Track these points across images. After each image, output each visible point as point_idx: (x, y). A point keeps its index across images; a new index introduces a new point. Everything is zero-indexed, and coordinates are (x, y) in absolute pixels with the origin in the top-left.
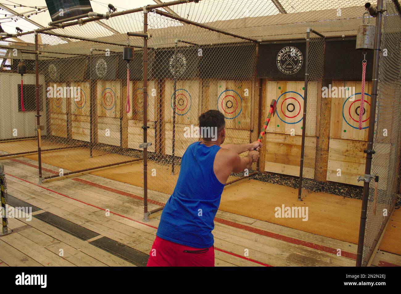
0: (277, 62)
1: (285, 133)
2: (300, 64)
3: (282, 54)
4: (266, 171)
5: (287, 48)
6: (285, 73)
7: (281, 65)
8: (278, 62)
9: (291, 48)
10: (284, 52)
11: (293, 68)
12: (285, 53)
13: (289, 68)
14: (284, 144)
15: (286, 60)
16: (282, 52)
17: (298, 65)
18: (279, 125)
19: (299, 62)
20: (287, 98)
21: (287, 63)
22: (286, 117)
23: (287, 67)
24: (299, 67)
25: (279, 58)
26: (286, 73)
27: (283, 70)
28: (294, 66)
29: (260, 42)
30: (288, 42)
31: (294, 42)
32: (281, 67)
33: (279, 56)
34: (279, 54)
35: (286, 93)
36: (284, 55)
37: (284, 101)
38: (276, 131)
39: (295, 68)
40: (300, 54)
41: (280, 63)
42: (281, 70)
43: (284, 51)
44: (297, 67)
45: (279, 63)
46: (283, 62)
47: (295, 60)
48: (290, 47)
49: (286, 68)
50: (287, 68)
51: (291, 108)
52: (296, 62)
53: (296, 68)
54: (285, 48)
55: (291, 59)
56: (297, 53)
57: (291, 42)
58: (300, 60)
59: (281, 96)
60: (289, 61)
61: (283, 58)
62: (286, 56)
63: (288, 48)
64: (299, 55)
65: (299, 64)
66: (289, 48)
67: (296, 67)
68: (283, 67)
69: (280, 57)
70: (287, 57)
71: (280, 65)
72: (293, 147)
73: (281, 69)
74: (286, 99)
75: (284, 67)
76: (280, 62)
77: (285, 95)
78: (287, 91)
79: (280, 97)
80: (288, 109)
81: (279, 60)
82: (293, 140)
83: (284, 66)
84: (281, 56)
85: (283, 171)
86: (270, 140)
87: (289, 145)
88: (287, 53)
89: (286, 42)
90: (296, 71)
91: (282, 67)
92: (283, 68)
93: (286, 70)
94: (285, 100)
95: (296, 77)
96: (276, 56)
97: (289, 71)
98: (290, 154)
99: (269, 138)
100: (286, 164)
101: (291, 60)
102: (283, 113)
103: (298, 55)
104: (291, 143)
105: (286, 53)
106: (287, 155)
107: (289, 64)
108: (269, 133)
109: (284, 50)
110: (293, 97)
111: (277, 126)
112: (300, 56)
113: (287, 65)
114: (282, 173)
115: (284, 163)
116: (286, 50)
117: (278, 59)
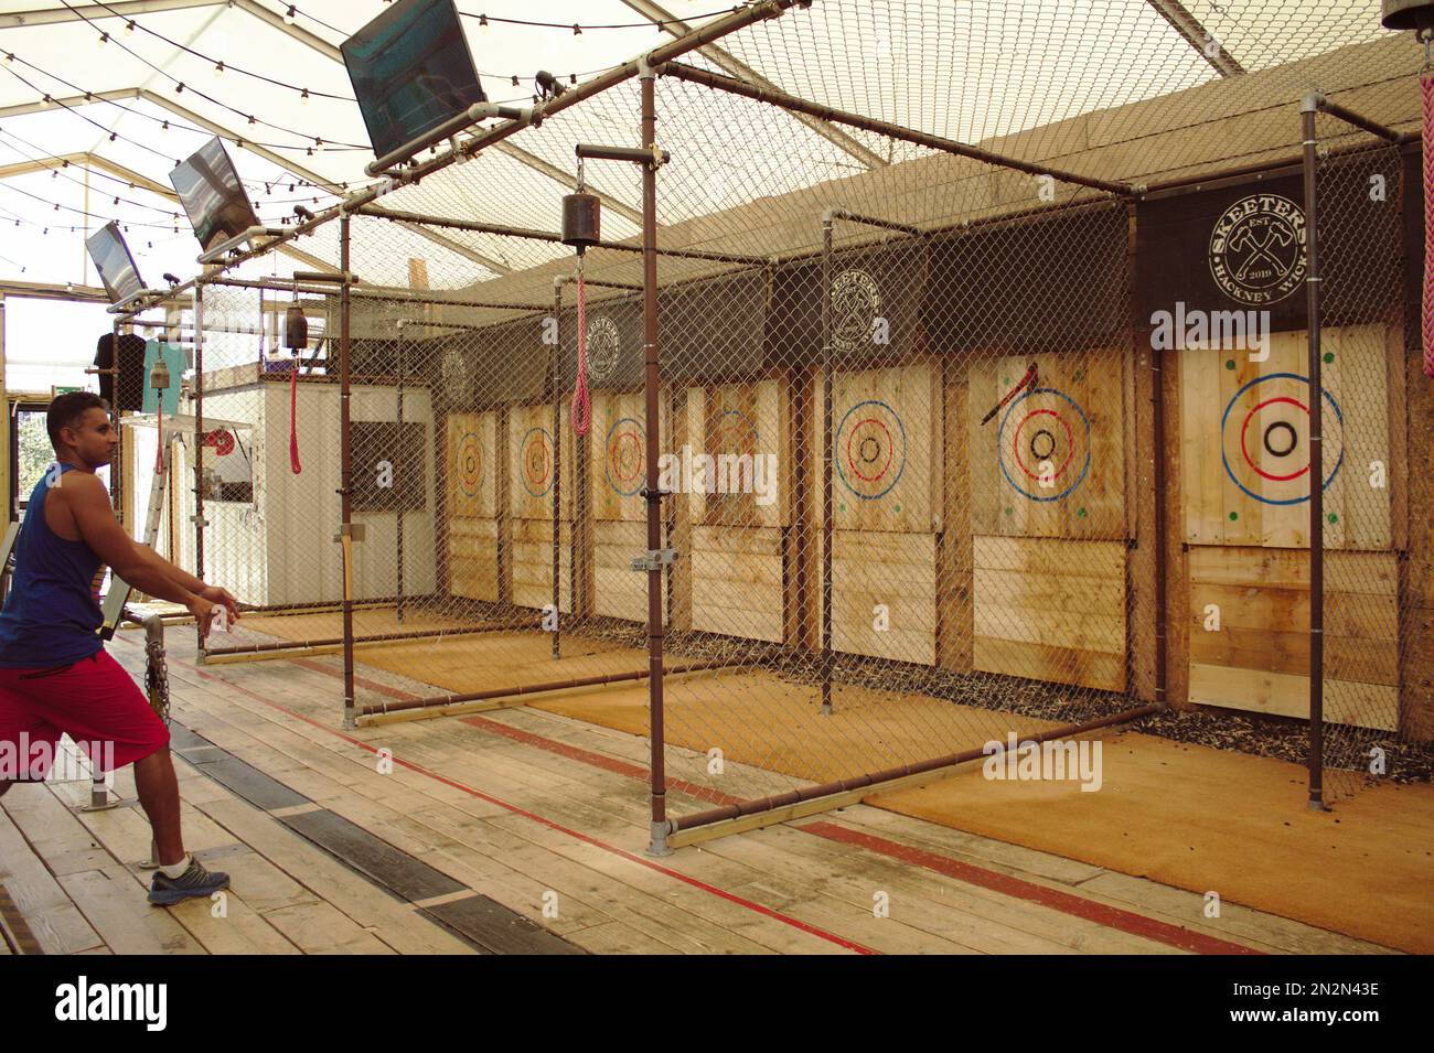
0: (1213, 260)
1: (1265, 545)
2: (1303, 261)
3: (1228, 228)
4: (1196, 701)
5: (1246, 204)
6: (1247, 300)
7: (1228, 274)
8: (1217, 260)
9: (1262, 199)
10: (1235, 220)
11: (1275, 277)
12: (1241, 225)
13: (1261, 282)
14: (1260, 589)
15: (1247, 250)
16: (1228, 221)
17: (1297, 261)
18: (1237, 512)
19: (1300, 252)
20: (1262, 401)
21: (1251, 260)
22: (1265, 480)
23: (1254, 275)
24: (1299, 270)
25: (1218, 247)
26: (1250, 302)
27: (1237, 292)
28: (1280, 268)
29: (1139, 194)
30: (1249, 178)
31: (1273, 173)
32: (1227, 278)
33: (1219, 237)
34: (1219, 232)
35: (1259, 380)
36: (1239, 233)
37: (1250, 415)
38: (1227, 537)
39: (1286, 279)
40: (1302, 221)
41: (1225, 266)
42: (1231, 293)
43: (1237, 217)
44: (1293, 271)
45: (1221, 267)
46: (1233, 259)
47: (1284, 245)
48: (1257, 199)
49: (1247, 280)
50: (1251, 282)
51: (1280, 439)
52: (1288, 254)
53: (1289, 276)
54: (1237, 206)
55: (1267, 244)
56: (1290, 218)
57: (1260, 177)
58: (1302, 242)
59: (1239, 394)
60: (1261, 250)
61: (1236, 244)
62: (1245, 233)
63: (1250, 204)
64: (1295, 225)
65: (1298, 259)
66: (1253, 201)
67: (1290, 274)
68: (1236, 278)
69: (1222, 240)
70: (1250, 239)
71: (1223, 272)
72: (1299, 598)
73: (1231, 287)
74: (1260, 406)
75: (1239, 277)
76: (1222, 262)
77: (1253, 393)
78: (1261, 376)
79: (1234, 399)
80: (1268, 447)
81: (1218, 255)
82: (1297, 572)
83: (1242, 272)
84: (1225, 235)
85: (1263, 702)
86: (1204, 575)
87: (1283, 590)
88: (1248, 225)
89: (1239, 180)
90: (1290, 289)
91: (1234, 281)
92: (1237, 284)
93: (1250, 291)
94: (1255, 410)
95: (1292, 311)
96: (1207, 236)
97: (1263, 290)
98: (1287, 629)
99: (1199, 568)
100: (1275, 671)
101: (1265, 246)
102: (1252, 465)
103: (1292, 224)
104: (1292, 584)
105: (1246, 222)
106: (1277, 633)
107: (1261, 265)
108: (1198, 546)
109: (1234, 213)
110: (1284, 395)
111: (1227, 515)
112: (1300, 226)
113: (1254, 268)
114: (1260, 709)
115: (1266, 666)
116: (1243, 209)
117: (1215, 251)
